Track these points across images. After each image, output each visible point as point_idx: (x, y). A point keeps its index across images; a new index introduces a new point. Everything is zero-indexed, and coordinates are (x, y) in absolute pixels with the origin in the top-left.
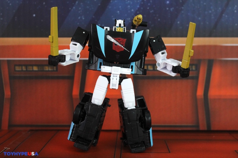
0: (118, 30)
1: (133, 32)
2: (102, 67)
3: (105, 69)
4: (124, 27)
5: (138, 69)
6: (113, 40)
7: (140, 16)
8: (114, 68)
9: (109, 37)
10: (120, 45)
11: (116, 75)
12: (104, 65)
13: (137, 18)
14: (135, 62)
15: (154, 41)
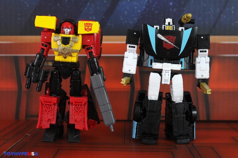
0: (167, 28)
1: (182, 29)
2: (153, 64)
3: (156, 66)
4: (173, 26)
5: (187, 64)
6: (163, 38)
7: (190, 15)
8: (165, 64)
9: (159, 36)
10: (170, 43)
11: (168, 71)
12: (155, 62)
13: (187, 17)
14: (184, 58)
15: (202, 37)
